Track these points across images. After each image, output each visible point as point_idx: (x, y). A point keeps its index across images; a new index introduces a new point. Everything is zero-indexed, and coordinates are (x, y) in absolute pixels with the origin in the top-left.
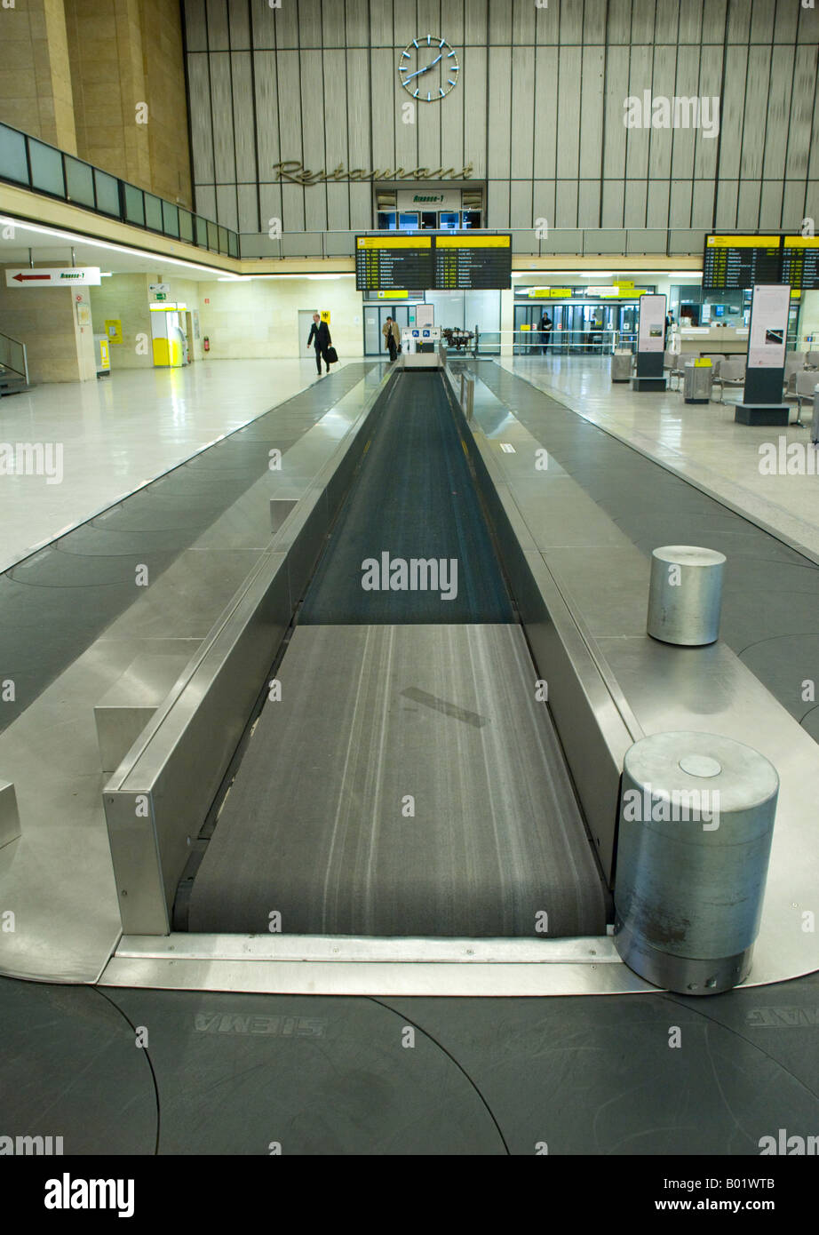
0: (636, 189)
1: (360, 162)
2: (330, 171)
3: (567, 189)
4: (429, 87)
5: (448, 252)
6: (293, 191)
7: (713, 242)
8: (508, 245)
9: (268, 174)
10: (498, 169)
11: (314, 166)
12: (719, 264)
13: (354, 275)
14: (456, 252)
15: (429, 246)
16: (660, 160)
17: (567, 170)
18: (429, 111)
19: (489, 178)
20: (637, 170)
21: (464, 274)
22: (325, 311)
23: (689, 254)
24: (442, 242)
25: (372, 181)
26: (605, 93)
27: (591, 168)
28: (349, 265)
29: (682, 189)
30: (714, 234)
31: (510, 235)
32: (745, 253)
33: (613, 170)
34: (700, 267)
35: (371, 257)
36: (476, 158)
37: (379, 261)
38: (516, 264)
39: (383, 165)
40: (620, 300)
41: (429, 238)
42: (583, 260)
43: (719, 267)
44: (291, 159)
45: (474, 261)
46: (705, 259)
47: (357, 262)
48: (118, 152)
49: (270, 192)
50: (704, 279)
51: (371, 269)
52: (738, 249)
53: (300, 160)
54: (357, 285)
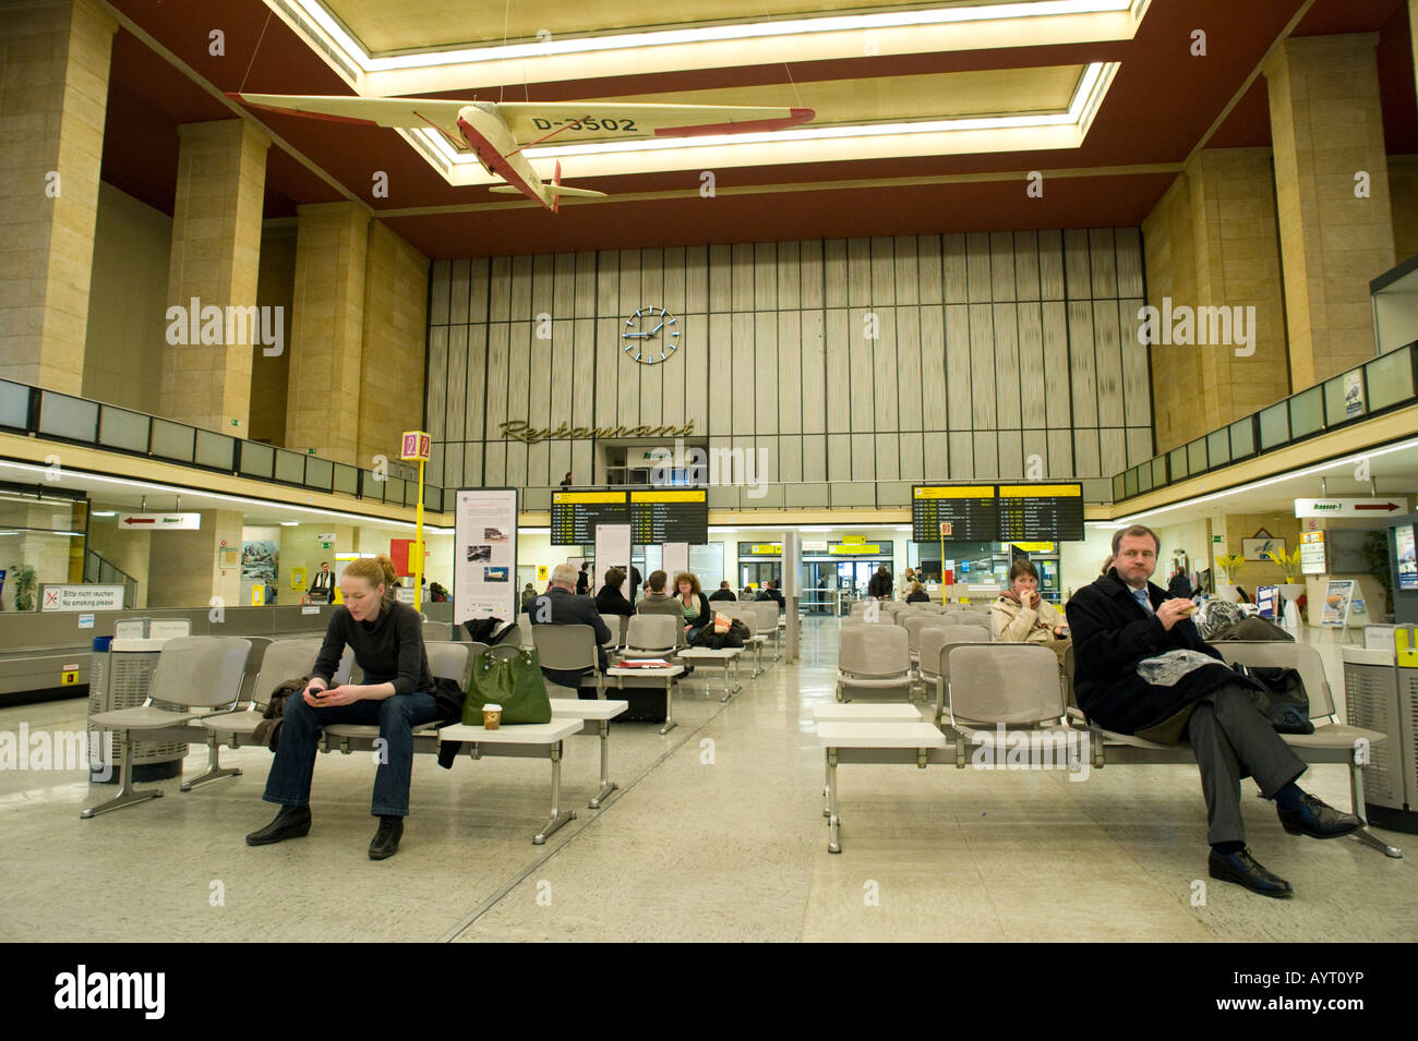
0: (863, 444)
1: (584, 421)
2: (554, 430)
3: (791, 445)
4: (652, 350)
6: (517, 448)
7: (920, 493)
8: (703, 500)
9: (495, 432)
10: (719, 425)
11: (539, 425)
12: (929, 516)
13: (548, 531)
14: (651, 507)
15: (624, 501)
16: (887, 414)
17: (790, 423)
18: (652, 374)
19: (711, 434)
20: (863, 421)
21: (659, 529)
22: (543, 565)
24: (637, 497)
25: (594, 440)
26: (825, 352)
27: (814, 423)
28: (546, 520)
29: (911, 443)
34: (910, 520)
35: (566, 512)
36: (697, 414)
37: (574, 516)
38: (713, 519)
39: (604, 423)
41: (624, 494)
42: (786, 514)
43: (929, 519)
44: (518, 419)
45: (669, 516)
46: (914, 512)
47: (552, 516)
49: (495, 450)
50: (914, 533)
51: (566, 524)
52: (949, 501)
53: (526, 420)
54: (552, 539)
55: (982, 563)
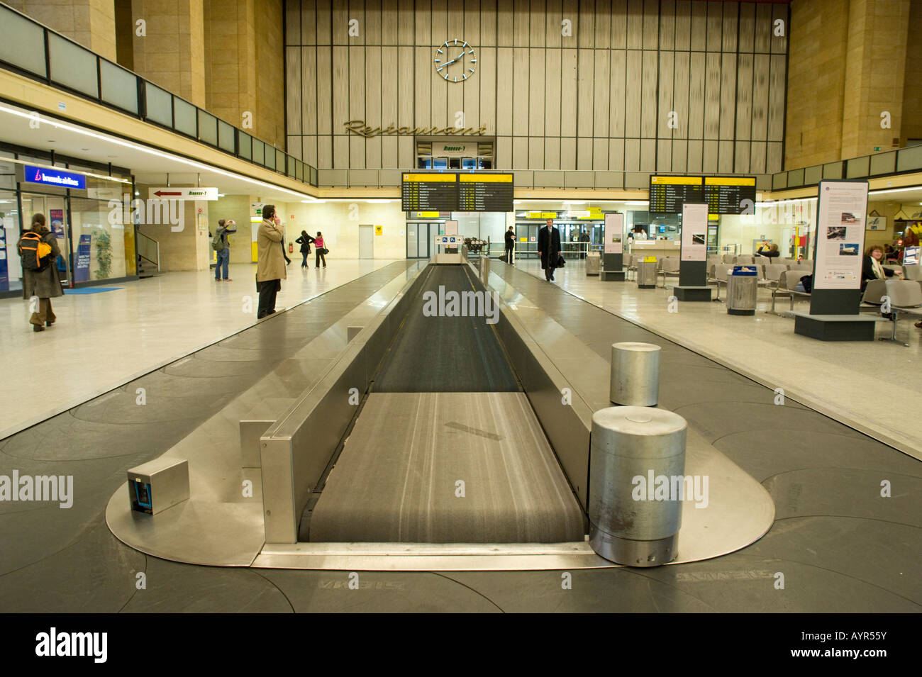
0: (601, 145)
1: (406, 122)
2: (385, 128)
3: (553, 144)
4: (456, 73)
5: (469, 185)
6: (357, 141)
7: (655, 180)
8: (511, 181)
9: (340, 128)
10: (504, 129)
11: (373, 124)
12: (660, 196)
13: (401, 200)
14: (474, 185)
15: (454, 180)
16: (617, 125)
17: (552, 130)
18: (455, 90)
19: (498, 135)
20: (602, 131)
21: (480, 201)
22: (379, 225)
23: (639, 189)
24: (463, 178)
25: (414, 136)
26: (578, 80)
27: (569, 130)
28: (398, 193)
29: (632, 146)
30: (656, 175)
31: (513, 174)
32: (678, 188)
33: (585, 130)
34: (647, 197)
35: (413, 188)
36: (488, 121)
37: (419, 191)
38: (516, 194)
39: (423, 124)
40: (591, 221)
41: (455, 176)
42: (564, 192)
43: (660, 198)
44: (357, 120)
45: (487, 191)
46: (650, 193)
47: (403, 191)
48: (234, 110)
49: (341, 142)
50: (650, 206)
51: (413, 196)
52: (673, 186)
53: (363, 120)
54: (403, 207)
55: (673, 227)
